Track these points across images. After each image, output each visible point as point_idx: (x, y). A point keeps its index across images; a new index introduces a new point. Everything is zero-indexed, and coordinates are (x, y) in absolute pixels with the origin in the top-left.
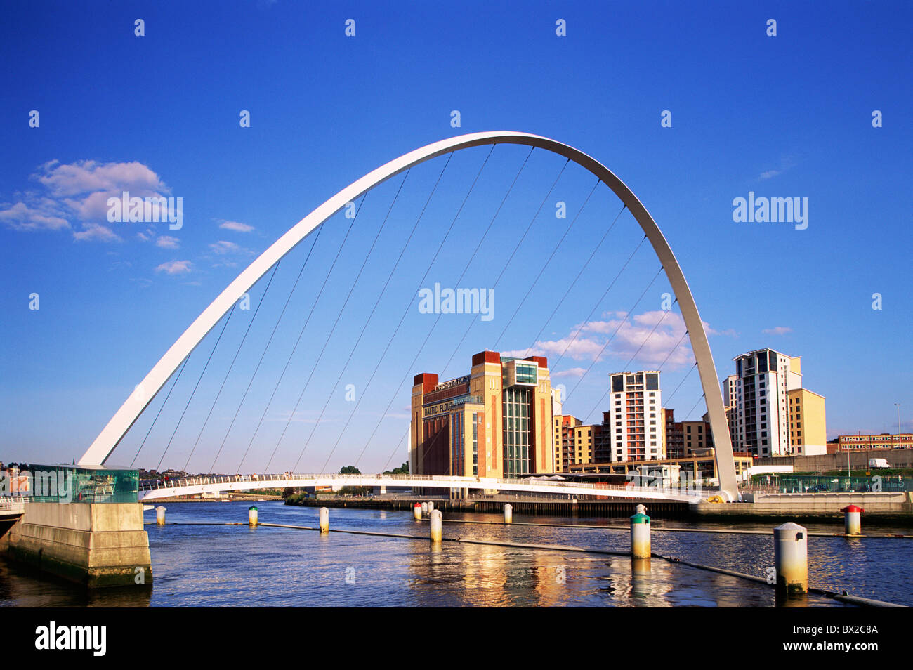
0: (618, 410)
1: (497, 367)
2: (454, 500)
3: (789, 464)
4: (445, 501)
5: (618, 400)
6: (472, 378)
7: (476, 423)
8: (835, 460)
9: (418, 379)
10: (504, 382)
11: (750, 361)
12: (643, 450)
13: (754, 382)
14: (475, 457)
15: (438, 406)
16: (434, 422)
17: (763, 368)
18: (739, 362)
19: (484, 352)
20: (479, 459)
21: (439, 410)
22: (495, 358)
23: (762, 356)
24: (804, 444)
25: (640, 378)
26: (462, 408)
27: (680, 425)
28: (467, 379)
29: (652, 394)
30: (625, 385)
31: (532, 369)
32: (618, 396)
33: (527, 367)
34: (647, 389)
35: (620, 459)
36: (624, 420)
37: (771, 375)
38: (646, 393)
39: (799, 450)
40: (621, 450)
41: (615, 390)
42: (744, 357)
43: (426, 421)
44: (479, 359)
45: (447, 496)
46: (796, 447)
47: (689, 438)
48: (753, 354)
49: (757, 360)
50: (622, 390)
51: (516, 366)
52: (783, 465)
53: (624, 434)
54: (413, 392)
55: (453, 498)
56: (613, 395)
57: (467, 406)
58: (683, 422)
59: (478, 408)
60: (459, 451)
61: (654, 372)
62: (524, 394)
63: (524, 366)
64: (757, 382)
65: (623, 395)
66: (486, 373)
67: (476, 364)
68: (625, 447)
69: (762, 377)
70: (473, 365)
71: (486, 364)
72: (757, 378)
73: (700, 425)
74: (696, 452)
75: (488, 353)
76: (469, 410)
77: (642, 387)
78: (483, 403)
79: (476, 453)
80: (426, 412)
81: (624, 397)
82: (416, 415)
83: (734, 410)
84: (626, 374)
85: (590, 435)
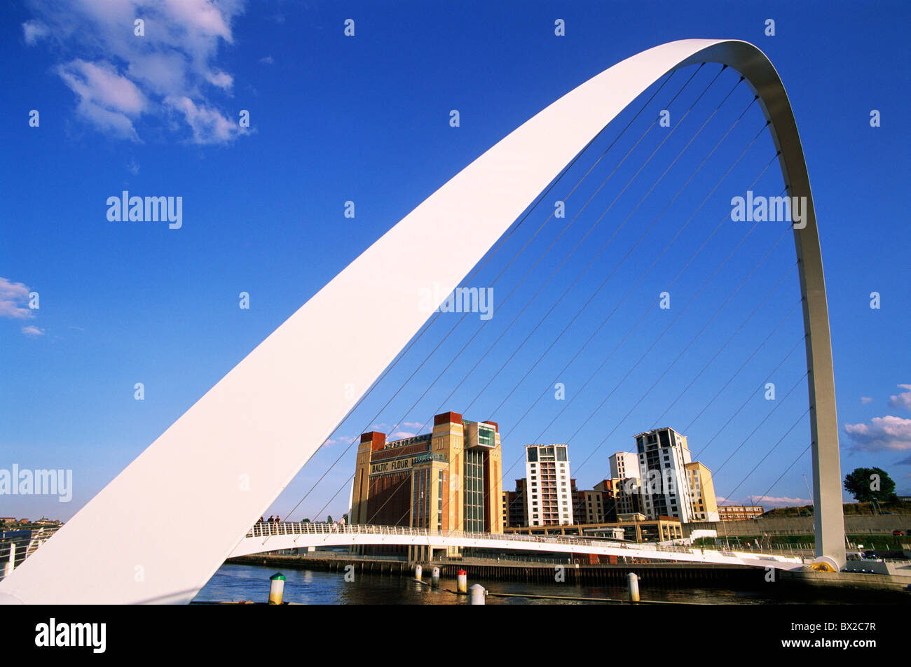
0: (534, 478)
1: (460, 428)
2: (414, 562)
3: (712, 528)
4: (400, 564)
5: (533, 469)
6: (433, 437)
7: (441, 480)
8: (757, 525)
9: (366, 438)
10: (466, 442)
11: (651, 438)
12: (556, 515)
13: (658, 455)
14: (440, 515)
15: (390, 463)
16: (383, 480)
17: (666, 443)
18: (639, 439)
19: (450, 413)
20: (444, 519)
21: (390, 467)
22: (458, 419)
23: (664, 434)
24: (706, 510)
25: (551, 450)
26: (429, 465)
27: (582, 493)
28: (427, 438)
29: (562, 465)
30: (539, 456)
31: (490, 432)
32: (533, 466)
33: (486, 429)
34: (558, 460)
35: (536, 523)
36: (539, 487)
37: (673, 449)
38: (557, 463)
39: (703, 516)
40: (537, 515)
41: (530, 460)
42: (645, 434)
43: (373, 479)
44: (443, 419)
45: (404, 558)
46: (699, 514)
47: (590, 505)
48: (655, 431)
49: (658, 437)
50: (537, 460)
51: (479, 428)
52: (706, 529)
53: (540, 500)
54: (359, 449)
55: (413, 559)
56: (528, 464)
57: (434, 463)
58: (585, 491)
59: (443, 465)
60: (423, 509)
61: (563, 446)
62: (480, 455)
63: (485, 429)
64: (661, 455)
65: (538, 464)
66: (451, 433)
67: (439, 424)
68: (541, 512)
69: (665, 451)
70: (435, 424)
71: (452, 423)
72: (661, 453)
73: (598, 494)
74: (622, 517)
75: (453, 413)
76: (437, 467)
77: (553, 459)
78: (448, 461)
79: (440, 512)
80: (374, 469)
81: (538, 467)
82: (361, 472)
83: (623, 482)
84: (540, 446)
85: (504, 500)
